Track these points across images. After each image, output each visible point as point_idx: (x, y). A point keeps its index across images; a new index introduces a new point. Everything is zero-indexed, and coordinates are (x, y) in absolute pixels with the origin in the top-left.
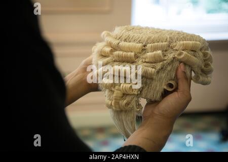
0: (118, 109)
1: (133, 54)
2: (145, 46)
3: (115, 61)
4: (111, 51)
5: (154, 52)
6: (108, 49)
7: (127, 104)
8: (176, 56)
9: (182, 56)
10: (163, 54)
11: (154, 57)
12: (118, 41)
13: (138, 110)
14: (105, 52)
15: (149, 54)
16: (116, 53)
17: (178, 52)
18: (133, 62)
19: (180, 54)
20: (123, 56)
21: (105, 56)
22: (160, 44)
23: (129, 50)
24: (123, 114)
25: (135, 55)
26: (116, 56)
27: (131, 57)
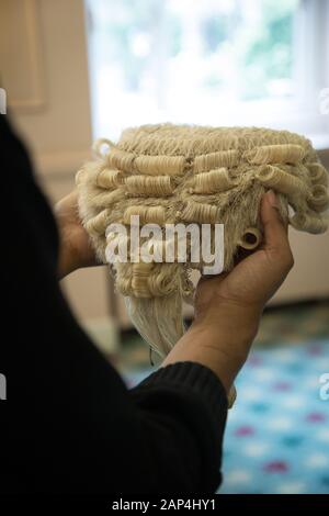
0: (145, 296)
1: (166, 178)
2: (189, 160)
3: (128, 197)
4: (120, 177)
5: (212, 172)
6: (111, 174)
7: (165, 283)
8: (257, 176)
9: (269, 177)
10: (230, 173)
11: (213, 180)
12: (130, 156)
13: (188, 293)
14: (106, 180)
15: (202, 176)
16: (131, 179)
17: (260, 168)
18: (168, 196)
19: (265, 172)
20: (147, 184)
21: (107, 189)
22: (222, 153)
23: (158, 170)
24: (156, 304)
25: (172, 180)
26: (131, 185)
27: (163, 186)
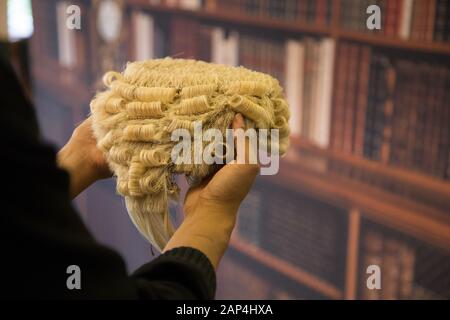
0: (138, 194)
1: (158, 104)
2: (178, 91)
3: (129, 119)
4: (123, 104)
5: (195, 98)
6: (116, 102)
7: (152, 183)
8: (229, 102)
9: (240, 103)
10: (209, 101)
11: (195, 105)
12: (132, 87)
13: (172, 192)
14: (111, 107)
15: (185, 102)
16: (130, 105)
17: (232, 98)
18: (159, 117)
19: (236, 100)
20: (143, 108)
21: (112, 114)
22: (204, 86)
23: (152, 98)
24: (149, 200)
25: (162, 105)
26: (131, 110)
27: (155, 110)
